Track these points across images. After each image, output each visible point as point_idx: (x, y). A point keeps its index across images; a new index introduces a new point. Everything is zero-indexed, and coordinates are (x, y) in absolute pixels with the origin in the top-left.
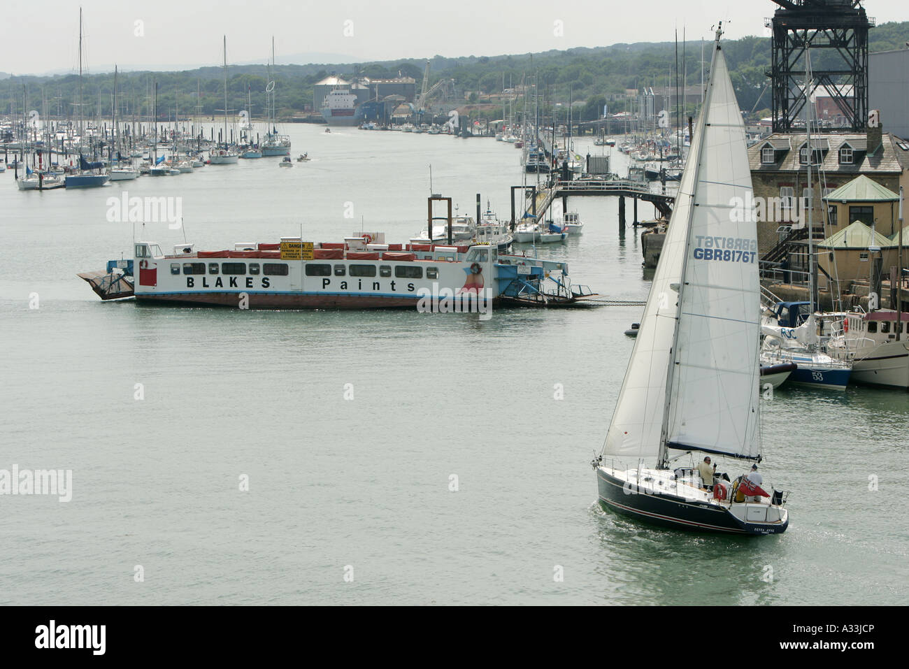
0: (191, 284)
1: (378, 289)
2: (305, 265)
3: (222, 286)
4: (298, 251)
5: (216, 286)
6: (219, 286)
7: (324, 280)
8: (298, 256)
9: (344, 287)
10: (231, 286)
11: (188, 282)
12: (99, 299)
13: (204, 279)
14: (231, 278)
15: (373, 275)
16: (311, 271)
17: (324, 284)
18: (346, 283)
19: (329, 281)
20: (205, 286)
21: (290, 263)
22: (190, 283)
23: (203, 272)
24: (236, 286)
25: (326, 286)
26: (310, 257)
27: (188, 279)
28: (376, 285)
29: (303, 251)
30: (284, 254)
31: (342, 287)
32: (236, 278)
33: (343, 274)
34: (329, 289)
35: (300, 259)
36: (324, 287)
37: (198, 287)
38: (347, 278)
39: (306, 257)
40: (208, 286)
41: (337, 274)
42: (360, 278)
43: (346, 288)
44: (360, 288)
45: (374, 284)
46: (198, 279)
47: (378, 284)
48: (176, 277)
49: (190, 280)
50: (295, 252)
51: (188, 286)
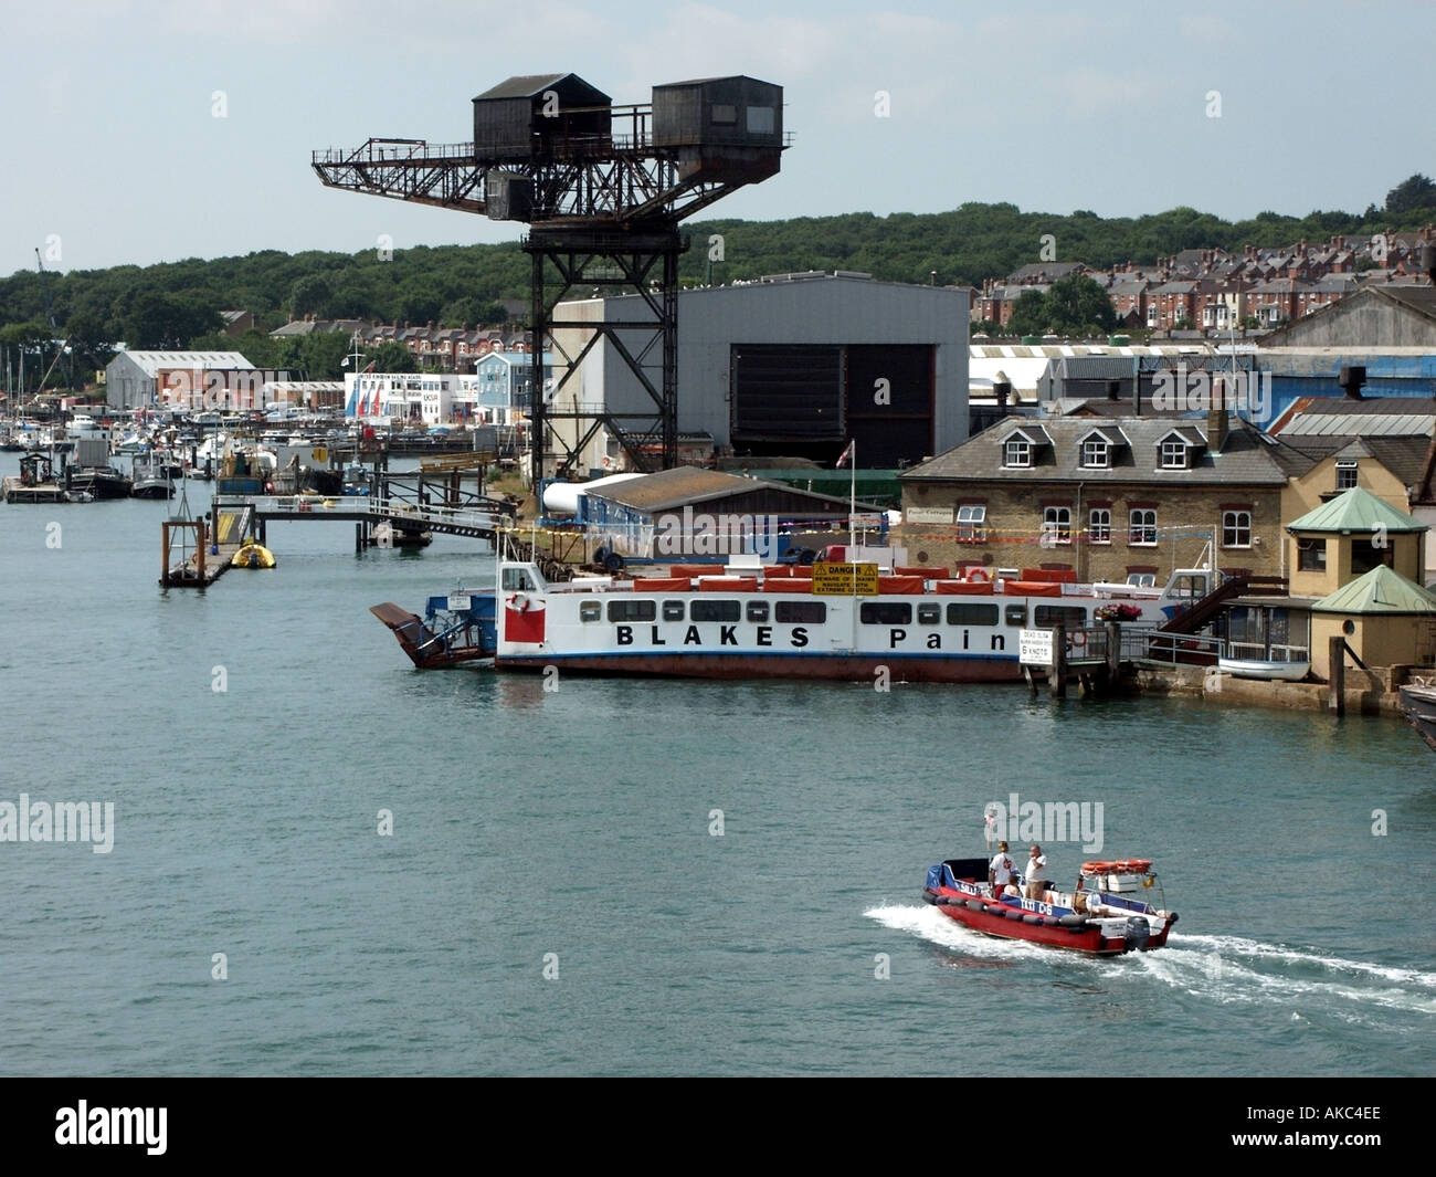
0: (625, 639)
1: (1002, 647)
2: (860, 604)
3: (698, 642)
4: (848, 579)
5: (686, 642)
6: (692, 642)
7: (893, 632)
8: (846, 588)
9: (934, 644)
10: (724, 642)
11: (620, 635)
12: (411, 665)
13: (655, 629)
14: (724, 628)
15: (994, 621)
16: (871, 614)
17: (894, 639)
18: (938, 637)
19: (904, 635)
20: (656, 641)
21: (831, 601)
22: (624, 636)
23: (652, 617)
24: (734, 642)
25: (896, 642)
26: (871, 590)
27: (620, 629)
28: (998, 641)
29: (858, 579)
30: (819, 584)
31: (929, 645)
32: (733, 628)
33: (935, 620)
34: (902, 648)
35: (851, 592)
36: (893, 645)
37: (642, 643)
38: (943, 628)
39: (863, 589)
40: (663, 642)
41: (923, 620)
42: (966, 627)
43: (938, 646)
44: (966, 647)
45: (994, 638)
46: (641, 630)
47: (1002, 638)
48: (591, 625)
49: (625, 631)
50: (841, 581)
51: (620, 642)
